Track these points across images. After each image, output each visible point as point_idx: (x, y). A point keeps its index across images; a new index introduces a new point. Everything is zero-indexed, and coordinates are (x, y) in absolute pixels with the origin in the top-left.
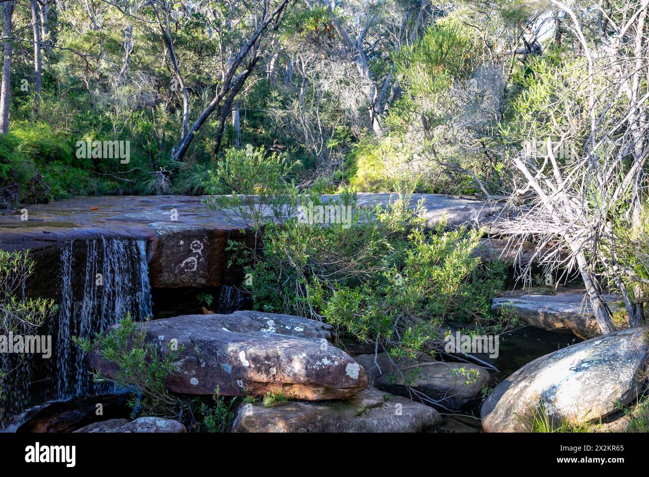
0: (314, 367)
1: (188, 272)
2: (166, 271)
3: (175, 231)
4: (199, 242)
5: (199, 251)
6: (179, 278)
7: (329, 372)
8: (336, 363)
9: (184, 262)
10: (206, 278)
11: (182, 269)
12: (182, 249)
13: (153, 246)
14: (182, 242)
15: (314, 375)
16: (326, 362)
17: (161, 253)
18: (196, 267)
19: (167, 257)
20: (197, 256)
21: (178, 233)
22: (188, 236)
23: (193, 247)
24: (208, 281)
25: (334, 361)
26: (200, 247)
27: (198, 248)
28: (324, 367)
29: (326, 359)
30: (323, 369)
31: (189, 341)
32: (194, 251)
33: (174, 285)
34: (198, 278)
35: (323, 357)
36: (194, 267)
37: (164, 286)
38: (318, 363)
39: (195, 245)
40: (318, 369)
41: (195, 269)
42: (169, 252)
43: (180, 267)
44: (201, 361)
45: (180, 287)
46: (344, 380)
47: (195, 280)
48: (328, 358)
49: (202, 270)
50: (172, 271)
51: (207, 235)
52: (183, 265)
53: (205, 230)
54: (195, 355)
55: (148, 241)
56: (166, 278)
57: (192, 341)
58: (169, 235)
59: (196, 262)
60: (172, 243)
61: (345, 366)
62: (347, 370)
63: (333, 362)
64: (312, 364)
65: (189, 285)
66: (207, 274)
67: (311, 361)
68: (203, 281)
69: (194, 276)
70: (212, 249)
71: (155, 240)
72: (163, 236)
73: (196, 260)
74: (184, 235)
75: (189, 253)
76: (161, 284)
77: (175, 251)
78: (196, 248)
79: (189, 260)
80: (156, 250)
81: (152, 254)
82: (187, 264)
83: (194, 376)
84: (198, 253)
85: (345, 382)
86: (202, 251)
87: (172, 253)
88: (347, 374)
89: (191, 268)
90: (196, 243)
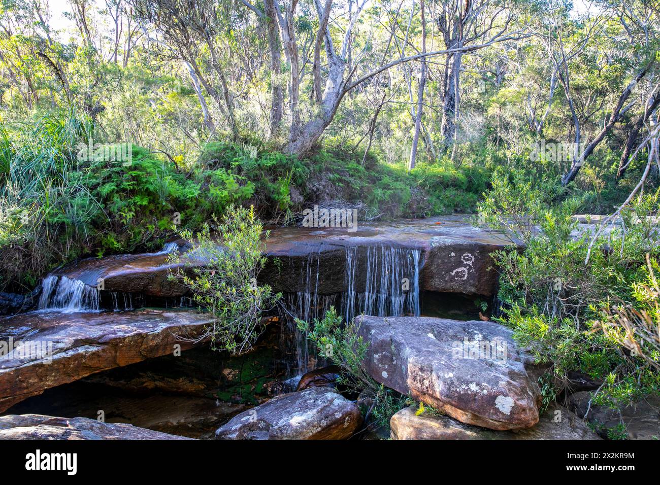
0: (458, 389)
1: (458, 280)
2: (437, 278)
3: (447, 244)
4: (470, 255)
5: (470, 263)
6: (449, 284)
7: (475, 399)
8: (485, 392)
9: (455, 271)
10: (476, 287)
11: (453, 277)
12: (453, 260)
13: (427, 256)
14: (453, 254)
15: (456, 398)
16: (473, 387)
17: (432, 262)
18: (466, 276)
19: (438, 265)
20: (468, 267)
21: (449, 246)
22: (459, 249)
23: (464, 259)
24: (478, 290)
25: (484, 389)
26: (471, 260)
27: (469, 259)
28: (469, 392)
29: (474, 385)
30: (469, 395)
31: (389, 339)
32: (465, 263)
33: (444, 290)
34: (468, 286)
35: (471, 382)
36: (464, 275)
37: (435, 289)
38: (464, 387)
39: (466, 258)
40: (462, 392)
41: (465, 278)
42: (440, 261)
43: (450, 275)
44: (394, 358)
45: (450, 292)
46: (492, 411)
47: (465, 288)
48: (477, 385)
49: (472, 279)
50: (442, 277)
51: (478, 250)
52: (453, 274)
53: (476, 245)
54: (391, 352)
55: (422, 251)
56: (437, 284)
57: (391, 340)
58: (440, 247)
59: (467, 273)
60: (444, 254)
61: (495, 397)
62: (496, 401)
63: (482, 389)
64: (456, 386)
65: (459, 291)
66: (477, 283)
67: (456, 383)
68: (473, 290)
69: (464, 284)
70: (484, 262)
71: (428, 250)
72: (435, 248)
73: (466, 271)
74: (454, 248)
75: (460, 264)
76: (432, 288)
77: (446, 261)
78: (467, 260)
79: (460, 270)
80: (428, 259)
81: (425, 262)
82: (457, 273)
83: (386, 370)
84: (469, 265)
85: (493, 414)
86: (473, 262)
87: (443, 262)
88: (497, 406)
89: (462, 277)
90: (468, 256)
